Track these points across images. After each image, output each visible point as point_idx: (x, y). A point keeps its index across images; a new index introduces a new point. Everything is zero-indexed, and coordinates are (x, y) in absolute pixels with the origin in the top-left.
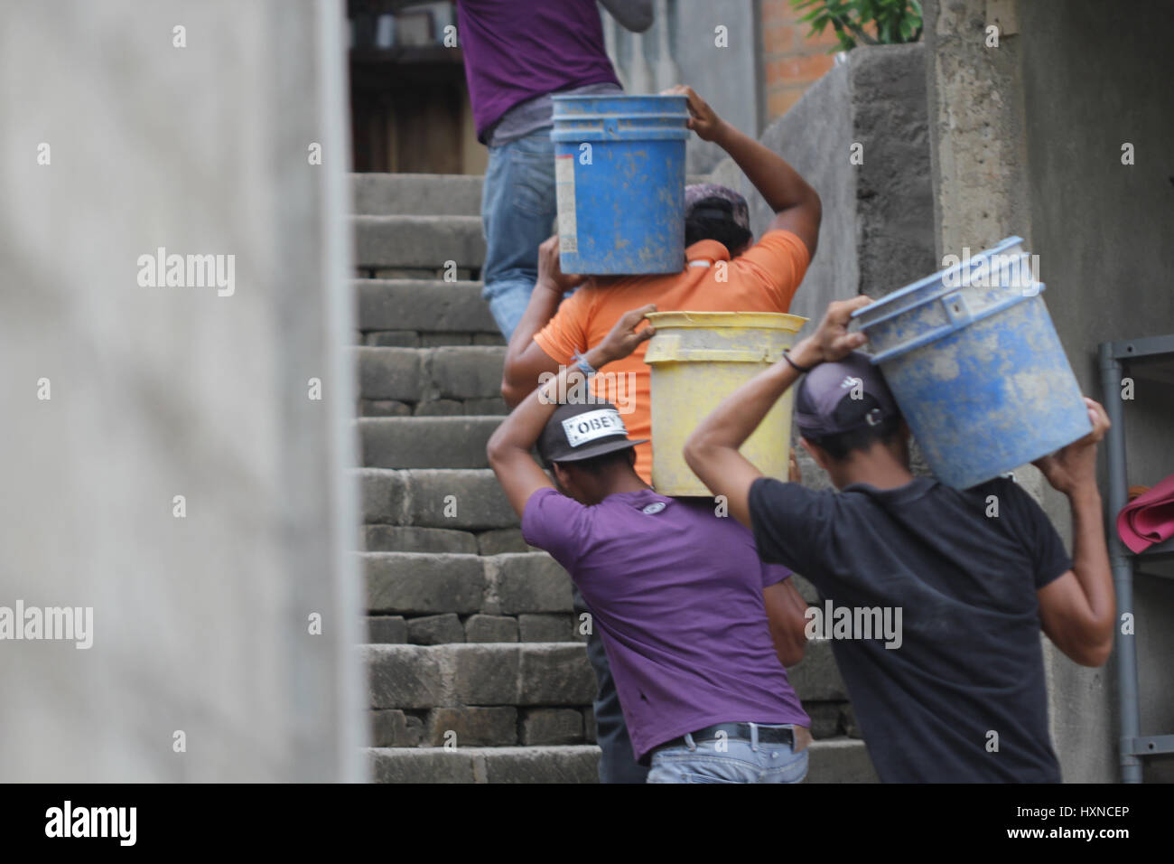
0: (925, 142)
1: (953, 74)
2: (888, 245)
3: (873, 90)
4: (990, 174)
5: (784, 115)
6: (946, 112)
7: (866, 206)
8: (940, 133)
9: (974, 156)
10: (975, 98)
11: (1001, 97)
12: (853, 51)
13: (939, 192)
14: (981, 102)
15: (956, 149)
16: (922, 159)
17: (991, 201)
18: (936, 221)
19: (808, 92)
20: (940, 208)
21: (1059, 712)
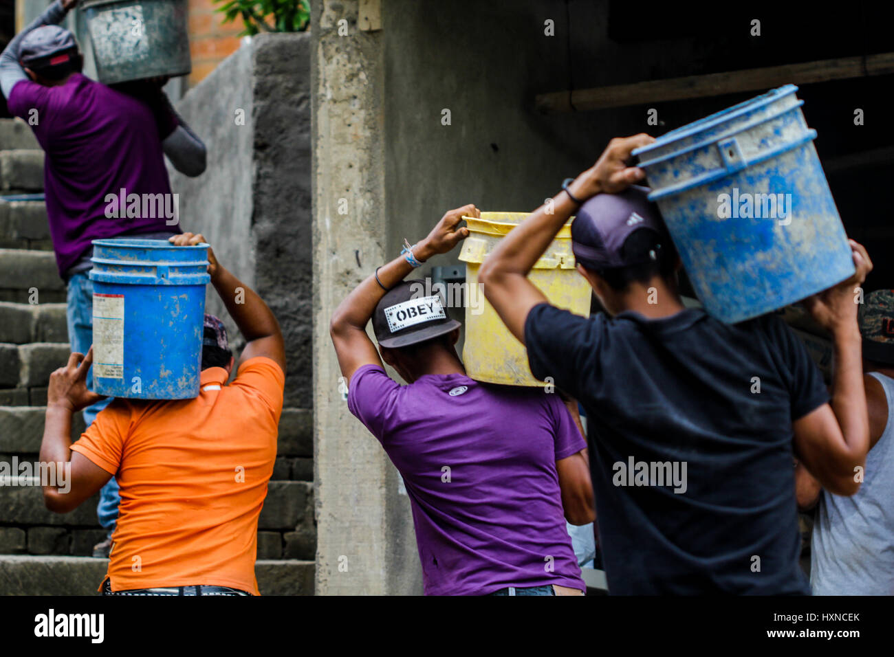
0: (308, 108)
1: (331, 57)
2: (276, 185)
3: (270, 66)
4: (355, 135)
5: (202, 83)
6: (324, 86)
7: (261, 155)
8: (319, 102)
9: (344, 120)
10: (347, 77)
11: (367, 77)
12: (257, 36)
13: (316, 146)
14: (352, 80)
15: (331, 115)
16: (305, 121)
17: (355, 156)
18: (313, 169)
19: (221, 65)
20: (316, 159)
21: (389, 545)
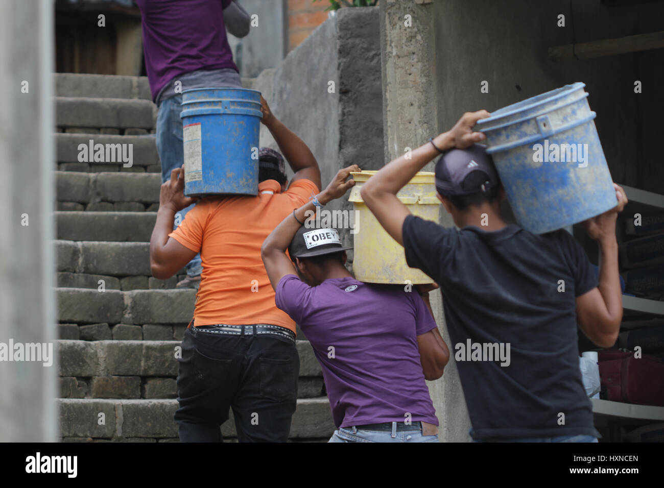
0: (379, 63)
1: (395, 24)
2: (356, 120)
3: (350, 32)
4: (414, 81)
5: (300, 46)
6: (391, 45)
7: (344, 98)
8: (387, 57)
9: (406, 71)
10: (407, 39)
11: (422, 38)
12: (339, 10)
13: (386, 91)
14: (411, 41)
15: (396, 67)
16: (377, 72)
17: (415, 96)
18: (384, 107)
19: (313, 33)
20: (386, 100)
21: (447, 385)
